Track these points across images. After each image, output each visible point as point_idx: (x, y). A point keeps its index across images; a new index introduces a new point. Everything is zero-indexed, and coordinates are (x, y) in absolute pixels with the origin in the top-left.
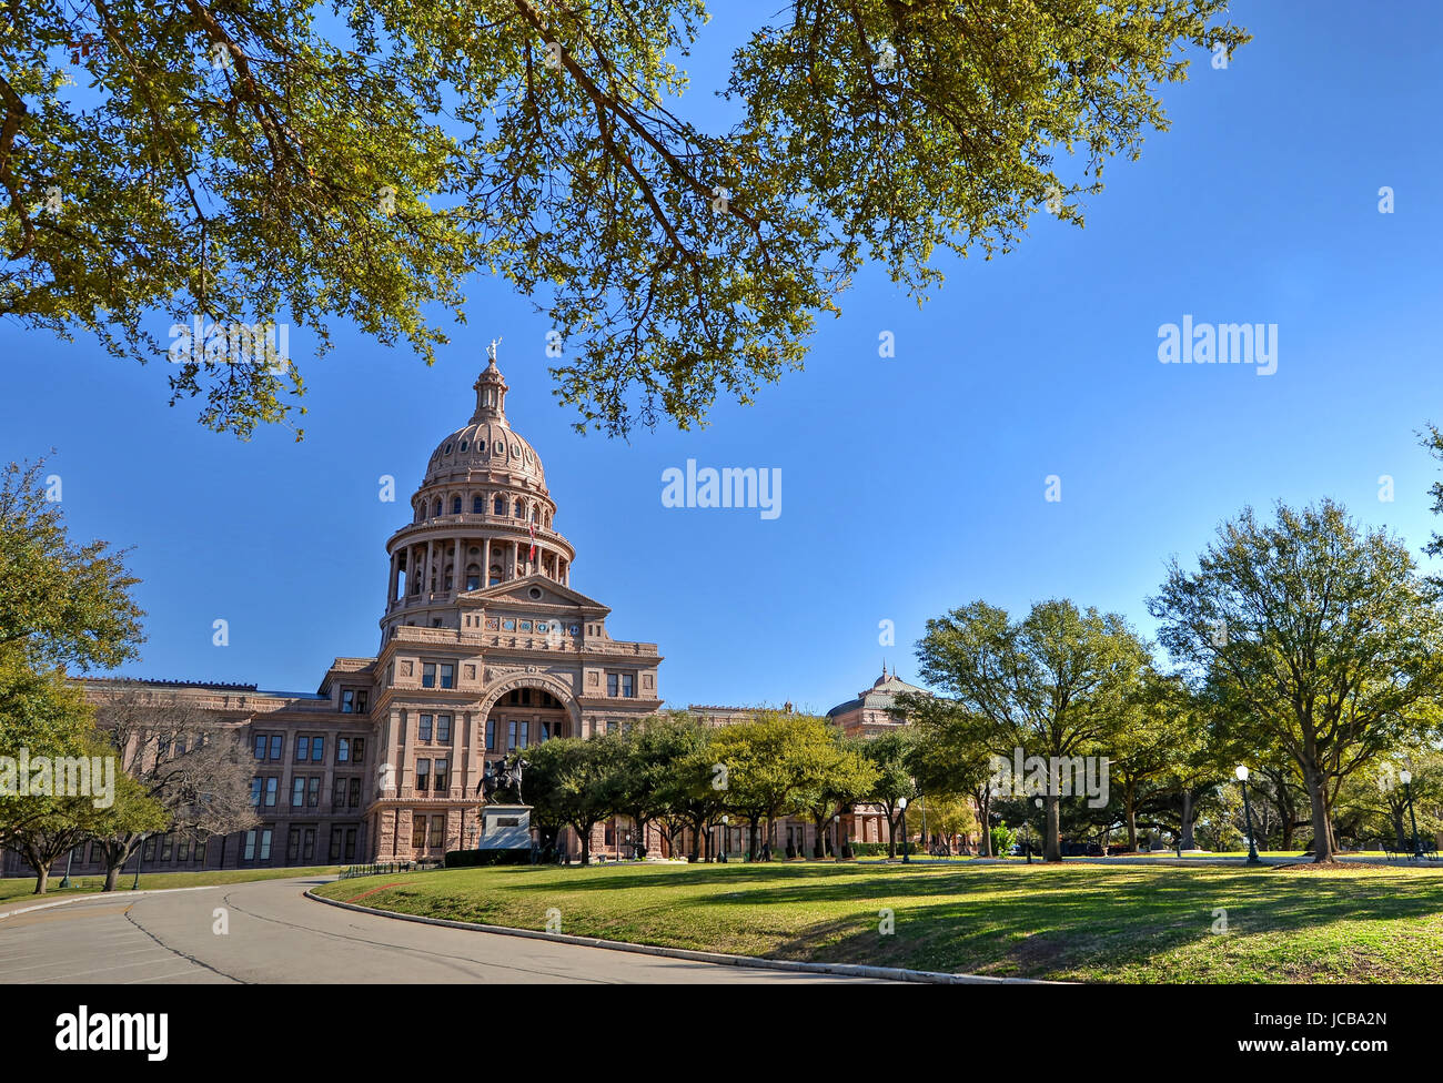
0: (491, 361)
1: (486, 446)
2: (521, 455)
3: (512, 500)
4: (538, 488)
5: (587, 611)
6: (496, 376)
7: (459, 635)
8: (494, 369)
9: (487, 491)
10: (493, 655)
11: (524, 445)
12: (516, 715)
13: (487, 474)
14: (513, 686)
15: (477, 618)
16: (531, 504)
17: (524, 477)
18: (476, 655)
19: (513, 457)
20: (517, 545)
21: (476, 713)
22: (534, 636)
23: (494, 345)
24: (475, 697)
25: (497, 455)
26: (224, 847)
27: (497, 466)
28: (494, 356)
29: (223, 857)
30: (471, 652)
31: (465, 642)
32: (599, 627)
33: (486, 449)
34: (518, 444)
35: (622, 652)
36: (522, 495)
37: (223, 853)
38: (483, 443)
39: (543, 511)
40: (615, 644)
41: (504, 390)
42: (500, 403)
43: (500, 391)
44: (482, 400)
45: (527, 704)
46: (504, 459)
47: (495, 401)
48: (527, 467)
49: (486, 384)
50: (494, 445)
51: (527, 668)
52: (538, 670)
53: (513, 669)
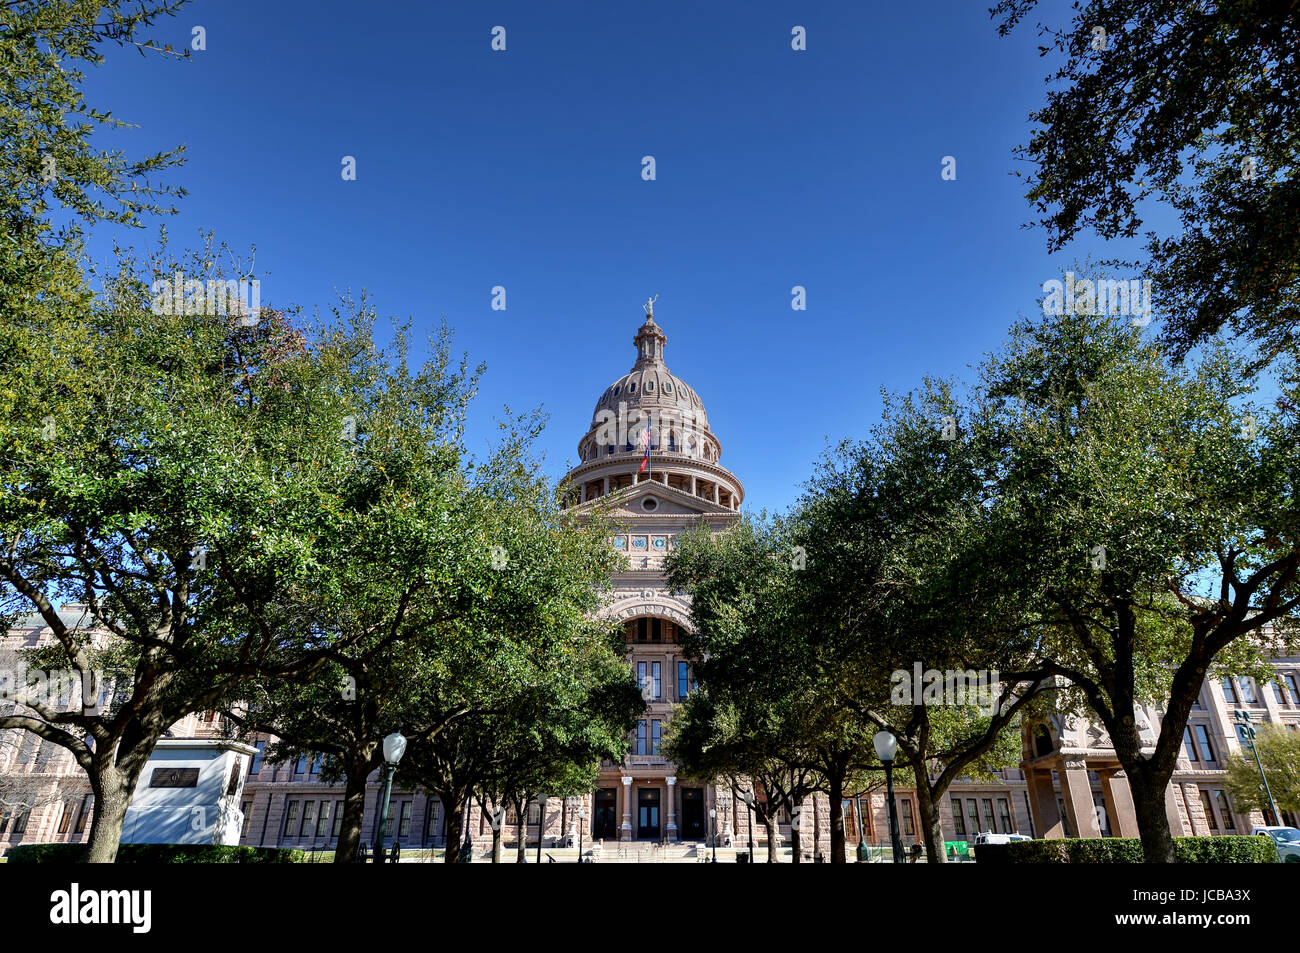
0: (648, 316)
1: (637, 386)
2: (673, 391)
5: (710, 517)
6: (653, 327)
8: (651, 322)
11: (678, 382)
14: (626, 615)
19: (665, 394)
20: (666, 476)
22: (650, 554)
23: (651, 303)
25: (648, 394)
27: (648, 402)
28: (651, 312)
33: (636, 390)
34: (670, 382)
38: (634, 385)
41: (662, 340)
42: (657, 352)
43: (657, 341)
44: (640, 351)
45: (657, 639)
46: (655, 395)
47: (652, 351)
48: (680, 402)
49: (644, 337)
50: (645, 384)
51: (642, 592)
52: (656, 593)
53: (626, 594)
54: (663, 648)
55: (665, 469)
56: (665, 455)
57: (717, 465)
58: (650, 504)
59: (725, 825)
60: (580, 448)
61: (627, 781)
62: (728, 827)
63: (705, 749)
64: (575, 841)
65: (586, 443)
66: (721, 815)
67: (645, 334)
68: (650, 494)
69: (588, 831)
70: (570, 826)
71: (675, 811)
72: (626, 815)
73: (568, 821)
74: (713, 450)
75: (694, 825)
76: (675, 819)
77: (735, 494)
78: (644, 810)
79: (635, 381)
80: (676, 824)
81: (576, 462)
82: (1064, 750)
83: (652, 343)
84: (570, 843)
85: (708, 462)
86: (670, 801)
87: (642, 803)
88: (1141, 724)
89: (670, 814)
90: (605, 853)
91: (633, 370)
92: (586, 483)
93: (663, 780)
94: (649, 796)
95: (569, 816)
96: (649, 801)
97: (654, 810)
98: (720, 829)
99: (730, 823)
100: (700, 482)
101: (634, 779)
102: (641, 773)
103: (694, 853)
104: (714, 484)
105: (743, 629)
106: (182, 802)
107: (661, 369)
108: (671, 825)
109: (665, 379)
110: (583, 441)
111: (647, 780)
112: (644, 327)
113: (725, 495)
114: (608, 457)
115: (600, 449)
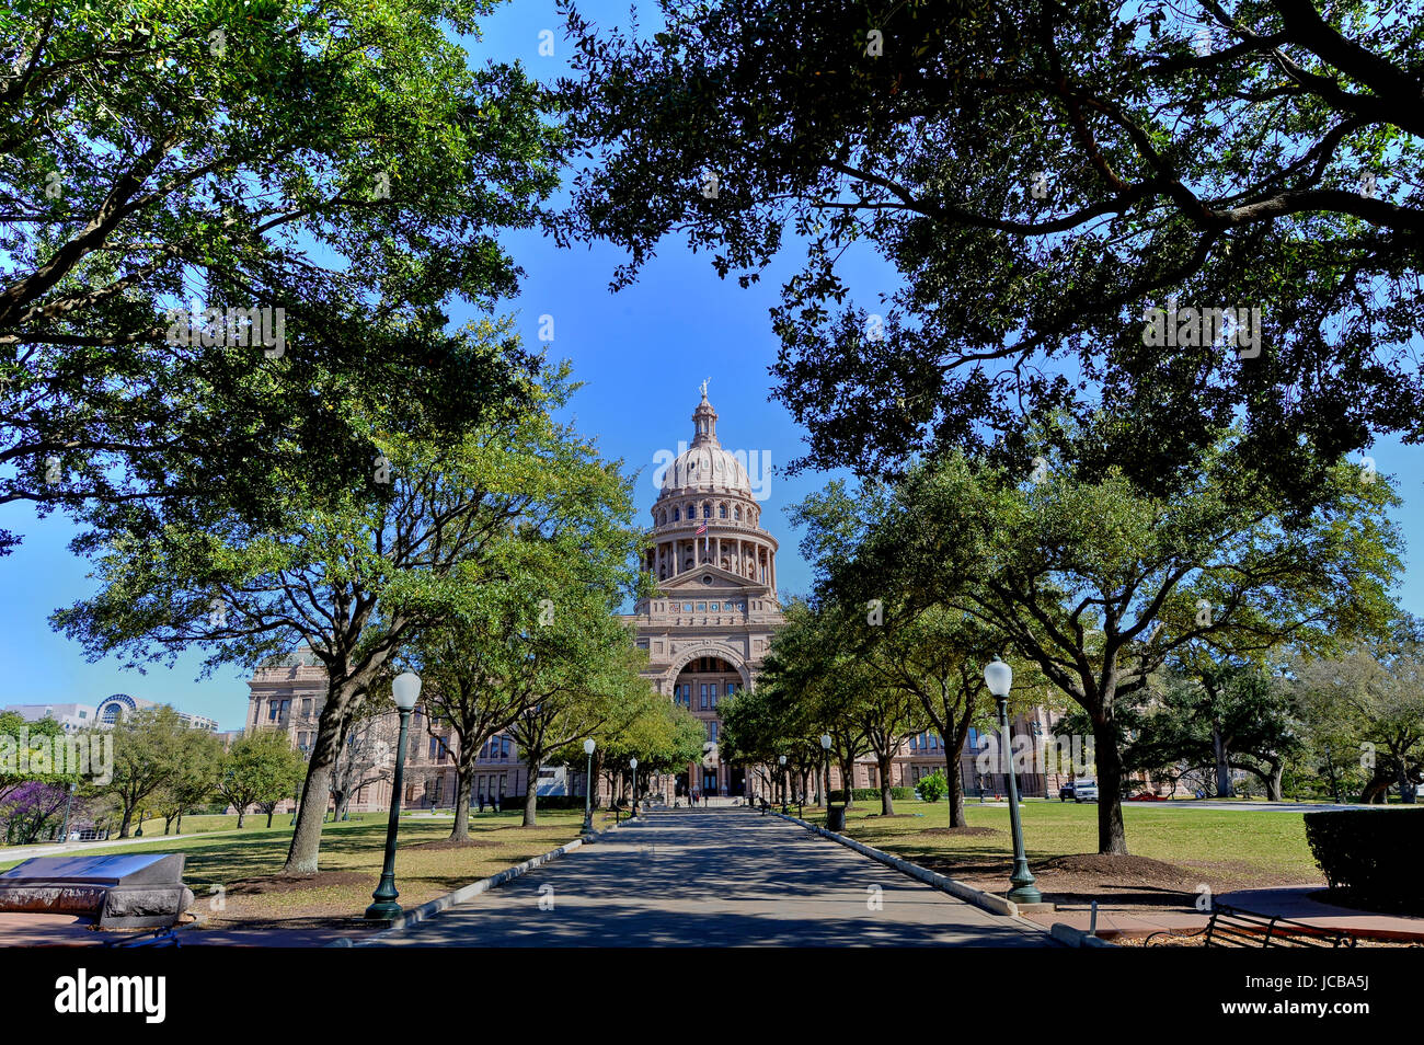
0: (703, 397)
3: (717, 504)
4: (740, 492)
5: (749, 591)
6: (707, 407)
7: (649, 619)
8: (706, 402)
9: (696, 500)
10: (676, 633)
12: (705, 679)
13: (697, 487)
14: (693, 657)
15: (663, 604)
16: (732, 506)
18: (663, 633)
19: (718, 471)
21: (665, 680)
22: (708, 615)
23: (705, 384)
24: (662, 668)
25: (704, 471)
27: (704, 479)
28: (705, 393)
30: (659, 632)
31: (655, 624)
32: (761, 602)
36: (724, 499)
38: (693, 463)
39: (745, 509)
41: (714, 418)
42: (711, 428)
43: (711, 420)
44: (698, 429)
45: (714, 669)
46: (710, 472)
47: (707, 428)
48: (728, 475)
49: (700, 416)
50: (702, 461)
51: (703, 640)
53: (693, 642)
54: (718, 675)
55: (718, 536)
56: (718, 524)
57: (757, 528)
58: (708, 579)
60: (653, 511)
61: (696, 765)
65: (658, 508)
66: (753, 780)
67: (701, 414)
68: (707, 573)
72: (696, 781)
74: (755, 515)
75: (738, 786)
77: (771, 547)
78: (707, 781)
79: (694, 460)
81: (650, 525)
83: (705, 421)
85: (749, 527)
87: (705, 778)
92: (659, 544)
94: (710, 769)
97: (713, 781)
100: (745, 543)
104: (755, 543)
107: (714, 445)
108: (724, 787)
109: (717, 456)
110: (654, 507)
112: (700, 408)
113: (763, 550)
114: (675, 525)
115: (669, 515)
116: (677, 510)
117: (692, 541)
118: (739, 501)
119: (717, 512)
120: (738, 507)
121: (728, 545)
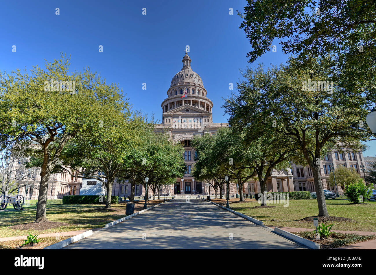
1: (183, 75)
3: (191, 89)
4: (199, 85)
5: (204, 114)
6: (187, 57)
7: (164, 125)
8: (187, 55)
9: (183, 87)
10: (175, 131)
11: (195, 73)
13: (183, 83)
14: (181, 140)
15: (169, 120)
16: (197, 89)
17: (194, 82)
18: (170, 131)
19: (191, 77)
25: (186, 77)
26: (115, 190)
27: (186, 80)
28: (187, 52)
29: (115, 193)
30: (168, 130)
31: (166, 127)
32: (208, 119)
33: (183, 76)
35: (216, 126)
36: (194, 87)
37: (115, 192)
38: (182, 75)
39: (201, 91)
40: (214, 124)
42: (189, 64)
43: (189, 61)
44: (184, 64)
45: (189, 145)
46: (188, 78)
47: (187, 64)
48: (196, 80)
49: (185, 60)
50: (185, 74)
51: (186, 134)
52: (189, 134)
53: (181, 134)
54: (191, 148)
55: (191, 99)
56: (191, 95)
57: (205, 97)
58: (187, 110)
59: (207, 190)
60: (168, 92)
61: (182, 180)
62: (207, 191)
63: (200, 176)
64: (170, 194)
65: (169, 91)
66: (206, 188)
67: (185, 59)
68: (187, 108)
69: (173, 192)
70: (169, 191)
71: (195, 187)
72: (182, 188)
73: (168, 190)
74: (204, 93)
75: (199, 190)
76: (195, 189)
77: (211, 105)
78: (187, 187)
79: (182, 74)
80: (195, 190)
81: (167, 97)
82: (272, 176)
83: (187, 62)
84: (169, 195)
85: (203, 97)
86: (193, 185)
87: (186, 185)
88: (288, 170)
89: (193, 188)
90: (177, 197)
91: (182, 70)
92: (170, 103)
93: (191, 180)
94: (188, 184)
95: (168, 189)
96: (188, 185)
97: (189, 187)
98: (205, 191)
99: (208, 190)
100: (201, 102)
101: (184, 180)
102: (186, 178)
103: (199, 197)
104: (205, 103)
105: (205, 157)
106: (95, 187)
107: (190, 69)
108: (193, 191)
109: (191, 73)
110: (168, 91)
111: (187, 180)
112: (185, 57)
113: (208, 106)
114: (176, 96)
115: (173, 93)
116: (176, 91)
117: (181, 101)
118: (199, 88)
119: (191, 91)
120: (199, 90)
121: (195, 103)
